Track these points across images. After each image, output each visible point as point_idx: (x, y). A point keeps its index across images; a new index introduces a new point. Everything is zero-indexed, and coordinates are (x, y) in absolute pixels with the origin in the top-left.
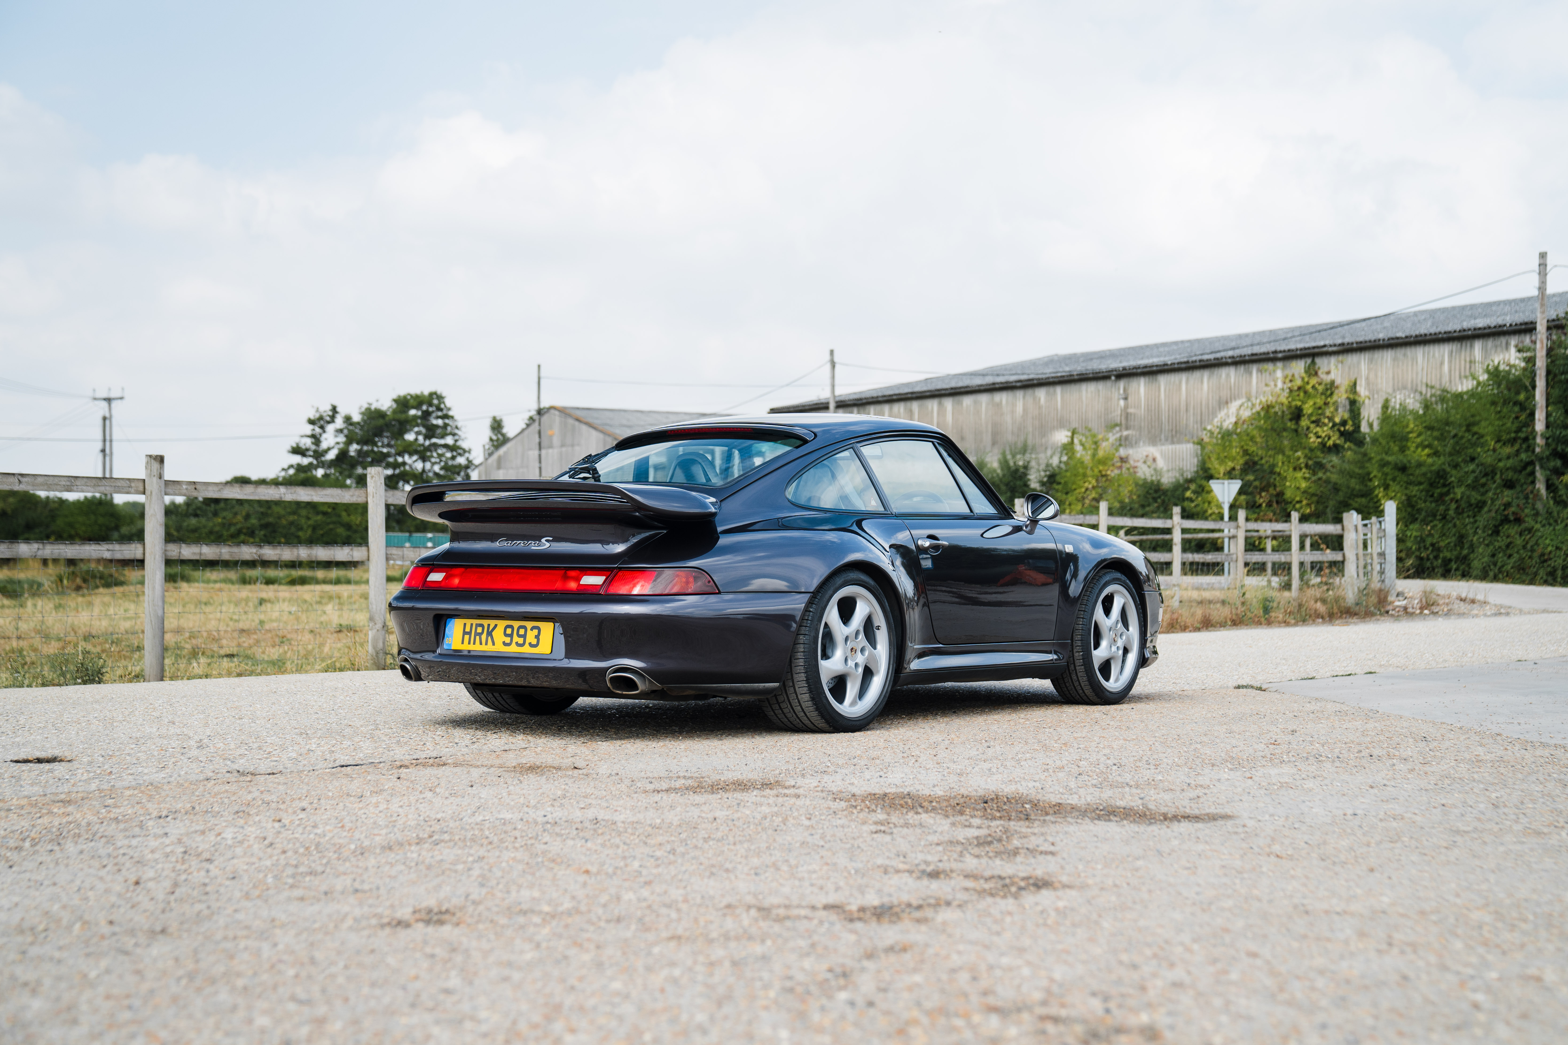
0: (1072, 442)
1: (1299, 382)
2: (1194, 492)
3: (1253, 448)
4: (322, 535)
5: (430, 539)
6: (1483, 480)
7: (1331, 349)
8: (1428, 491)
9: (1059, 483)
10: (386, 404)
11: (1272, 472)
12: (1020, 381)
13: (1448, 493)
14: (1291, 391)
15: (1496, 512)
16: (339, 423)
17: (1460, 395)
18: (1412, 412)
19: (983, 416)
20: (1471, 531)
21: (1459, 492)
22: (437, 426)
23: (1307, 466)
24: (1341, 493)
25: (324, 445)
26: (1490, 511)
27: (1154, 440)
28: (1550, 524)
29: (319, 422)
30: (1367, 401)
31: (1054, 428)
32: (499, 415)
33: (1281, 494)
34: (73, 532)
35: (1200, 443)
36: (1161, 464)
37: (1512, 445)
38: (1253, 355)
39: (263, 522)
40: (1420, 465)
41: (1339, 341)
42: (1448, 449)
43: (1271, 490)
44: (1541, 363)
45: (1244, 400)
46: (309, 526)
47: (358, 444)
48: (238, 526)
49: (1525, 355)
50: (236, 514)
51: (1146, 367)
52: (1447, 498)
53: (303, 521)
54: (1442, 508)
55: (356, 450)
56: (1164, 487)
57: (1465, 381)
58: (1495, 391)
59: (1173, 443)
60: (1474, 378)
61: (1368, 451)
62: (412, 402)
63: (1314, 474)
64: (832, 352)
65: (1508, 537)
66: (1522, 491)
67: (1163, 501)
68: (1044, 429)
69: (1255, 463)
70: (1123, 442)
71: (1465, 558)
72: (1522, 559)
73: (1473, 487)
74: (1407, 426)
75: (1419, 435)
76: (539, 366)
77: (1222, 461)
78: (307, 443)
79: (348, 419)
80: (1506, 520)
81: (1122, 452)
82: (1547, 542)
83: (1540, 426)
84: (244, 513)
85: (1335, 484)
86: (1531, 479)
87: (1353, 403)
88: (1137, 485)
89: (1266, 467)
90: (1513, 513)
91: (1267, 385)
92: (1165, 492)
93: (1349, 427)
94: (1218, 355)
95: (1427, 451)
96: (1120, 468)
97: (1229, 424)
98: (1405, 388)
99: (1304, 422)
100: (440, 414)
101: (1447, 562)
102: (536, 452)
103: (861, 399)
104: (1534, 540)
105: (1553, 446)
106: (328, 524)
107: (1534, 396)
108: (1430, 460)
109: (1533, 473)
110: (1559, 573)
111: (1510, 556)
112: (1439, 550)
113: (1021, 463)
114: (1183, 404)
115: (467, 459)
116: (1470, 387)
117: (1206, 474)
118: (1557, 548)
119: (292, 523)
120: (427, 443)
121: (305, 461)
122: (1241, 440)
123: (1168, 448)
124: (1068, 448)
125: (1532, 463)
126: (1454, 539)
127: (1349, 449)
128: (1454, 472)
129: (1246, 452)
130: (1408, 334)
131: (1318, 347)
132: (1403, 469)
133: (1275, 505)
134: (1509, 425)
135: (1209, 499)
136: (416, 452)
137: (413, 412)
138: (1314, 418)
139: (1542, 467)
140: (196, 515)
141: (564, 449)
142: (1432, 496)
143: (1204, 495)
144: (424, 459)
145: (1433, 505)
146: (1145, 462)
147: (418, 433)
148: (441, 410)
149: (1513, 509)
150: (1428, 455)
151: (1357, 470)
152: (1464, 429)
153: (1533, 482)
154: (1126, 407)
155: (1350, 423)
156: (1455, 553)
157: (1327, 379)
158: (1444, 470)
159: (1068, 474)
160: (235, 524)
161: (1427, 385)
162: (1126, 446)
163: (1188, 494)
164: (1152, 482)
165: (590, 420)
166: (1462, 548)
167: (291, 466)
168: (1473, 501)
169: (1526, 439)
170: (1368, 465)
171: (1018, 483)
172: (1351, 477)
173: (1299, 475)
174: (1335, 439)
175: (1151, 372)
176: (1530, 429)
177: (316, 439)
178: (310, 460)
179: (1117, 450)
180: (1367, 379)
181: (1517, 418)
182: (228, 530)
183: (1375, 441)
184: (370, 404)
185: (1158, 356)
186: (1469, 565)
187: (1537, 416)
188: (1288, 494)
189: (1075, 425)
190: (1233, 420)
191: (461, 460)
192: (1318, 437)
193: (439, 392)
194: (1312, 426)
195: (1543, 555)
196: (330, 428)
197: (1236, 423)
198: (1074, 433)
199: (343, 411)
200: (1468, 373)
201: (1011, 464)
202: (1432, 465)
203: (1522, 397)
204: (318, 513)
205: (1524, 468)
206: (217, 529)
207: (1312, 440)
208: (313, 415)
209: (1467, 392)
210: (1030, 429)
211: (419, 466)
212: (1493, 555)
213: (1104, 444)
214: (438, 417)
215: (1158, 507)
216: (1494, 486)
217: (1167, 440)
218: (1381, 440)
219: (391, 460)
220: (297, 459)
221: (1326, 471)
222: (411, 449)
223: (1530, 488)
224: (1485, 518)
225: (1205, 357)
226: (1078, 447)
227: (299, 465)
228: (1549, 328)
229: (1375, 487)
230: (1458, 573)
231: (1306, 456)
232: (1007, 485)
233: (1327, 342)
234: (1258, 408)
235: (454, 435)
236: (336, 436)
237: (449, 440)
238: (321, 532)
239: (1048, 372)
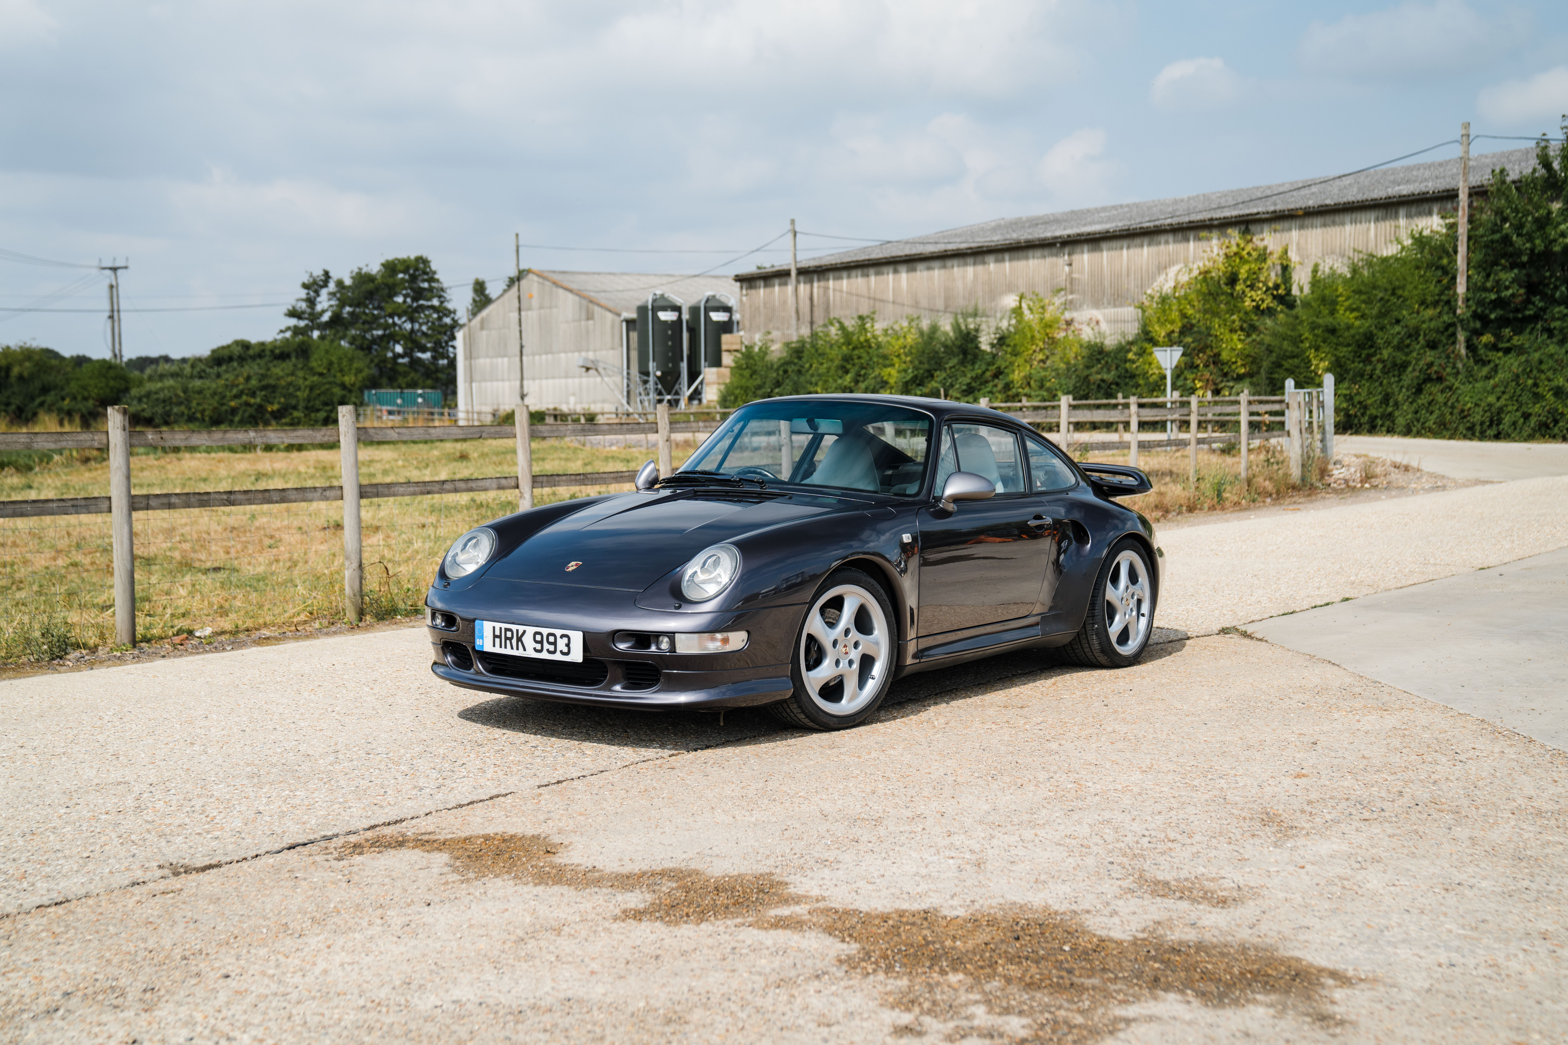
0: (1020, 307)
1: (1234, 249)
2: (1135, 354)
3: (1190, 312)
4: (319, 395)
5: (421, 395)
6: (1408, 341)
7: (1264, 216)
8: (1356, 352)
9: (1009, 346)
10: (374, 268)
11: (1209, 335)
12: (971, 248)
13: (1374, 354)
14: (1227, 255)
15: (1420, 371)
16: (332, 286)
17: (1385, 260)
18: (1340, 276)
19: (936, 282)
20: (1397, 390)
21: (1386, 353)
22: (424, 289)
23: (1242, 329)
24: (1274, 355)
25: (319, 308)
26: (1414, 370)
27: (1097, 304)
28: (1470, 383)
29: (314, 286)
30: (1298, 267)
31: (1002, 293)
32: (481, 277)
33: (1218, 355)
34: (86, 394)
35: (1142, 307)
36: (1104, 326)
37: (1435, 308)
38: (1190, 222)
39: (264, 383)
40: (1349, 327)
41: (1272, 209)
42: (1375, 312)
43: (1209, 352)
44: (1463, 230)
45: (1182, 265)
46: (306, 387)
47: (350, 306)
48: (241, 387)
49: (1447, 221)
50: (237, 376)
51: (1089, 234)
52: (1374, 359)
53: (301, 381)
54: (1369, 368)
55: (349, 313)
56: (1107, 349)
57: (1389, 245)
58: (1419, 256)
59: (1115, 306)
60: (1399, 242)
61: (1300, 314)
62: (400, 267)
63: (1248, 335)
64: (793, 222)
65: (1430, 394)
66: (1444, 351)
67: (1107, 362)
68: (994, 294)
69: (1192, 326)
70: (1068, 305)
71: (1390, 414)
72: (1442, 415)
73: (1398, 348)
74: (1336, 290)
75: (1347, 299)
76: (517, 235)
77: (1162, 324)
78: (303, 306)
79: (340, 284)
80: (1428, 379)
81: (1068, 315)
82: (1467, 399)
83: (1461, 288)
84: (245, 375)
85: (1269, 345)
86: (1452, 340)
87: (1285, 268)
88: (1081, 346)
89: (1203, 329)
90: (1436, 372)
91: (1204, 251)
92: (1108, 354)
93: (1281, 291)
94: (1157, 223)
95: (1355, 314)
96: (1066, 330)
97: (1168, 288)
98: (1333, 253)
99: (1239, 287)
100: (426, 277)
101: (1373, 419)
102: (516, 314)
103: (820, 267)
104: (1454, 397)
105: (1474, 308)
106: (325, 384)
107: (1456, 261)
108: (1357, 323)
109: (1454, 334)
110: (1478, 428)
111: (1432, 413)
112: (1366, 408)
113: (972, 326)
114: (1124, 269)
115: (453, 319)
116: (1395, 252)
117: (1147, 338)
118: (1477, 405)
119: (290, 384)
120: (415, 305)
121: (302, 323)
122: (1180, 303)
123: (1111, 312)
124: (1017, 311)
125: (1453, 325)
126: (1380, 397)
127: (1282, 311)
128: (1381, 334)
129: (1184, 316)
130: (1336, 201)
131: (1251, 215)
132: (1333, 331)
133: (1212, 366)
134: (1432, 287)
135: (1150, 360)
136: (405, 313)
137: (401, 276)
138: (1249, 283)
139: (1463, 329)
140: (201, 377)
141: (542, 311)
142: (1360, 356)
143: (1145, 357)
144: (412, 320)
145: (1361, 365)
146: (1088, 324)
147: (406, 296)
148: (427, 273)
149: (1435, 368)
150: (1356, 318)
151: (1289, 333)
152: (1390, 292)
153: (1454, 343)
154: (1071, 272)
155: (1283, 287)
156: (1381, 410)
157: (1261, 245)
158: (1371, 332)
159: (1017, 337)
160: (237, 386)
161: (1354, 250)
162: (1071, 309)
163: (1130, 356)
164: (1096, 344)
165: (566, 284)
166: (1387, 405)
167: (288, 329)
168: (1399, 362)
169: (1448, 302)
170: (1300, 327)
171: (970, 346)
172: (1284, 339)
173: (1235, 337)
174: (1268, 302)
175: (1094, 241)
176: (1451, 292)
177: (311, 302)
178: (306, 322)
179: (1063, 313)
180: (1298, 244)
181: (1439, 281)
182: (231, 391)
183: (1306, 304)
184: (360, 269)
185: (1100, 223)
186: (1393, 422)
187: (1458, 280)
188: (1225, 356)
189: (1022, 289)
190: (1171, 284)
191: (447, 320)
192: (1253, 301)
193: (424, 256)
194: (1248, 290)
195: (1462, 411)
196: (324, 292)
197: (1175, 287)
198: (1022, 297)
199: (335, 275)
200: (1393, 238)
201: (963, 327)
202: (1360, 327)
203: (1445, 261)
204: (314, 374)
205: (1447, 328)
206: (220, 390)
207: (1247, 304)
208: (306, 279)
209: (1392, 257)
210: (981, 294)
211: (408, 326)
212: (1416, 412)
213: (1051, 308)
214: (424, 281)
215: (1102, 368)
216: (1418, 347)
217: (1109, 304)
218: (1313, 304)
219: (382, 321)
220: (293, 322)
221: (1260, 333)
222: (399, 311)
223: (1451, 348)
224: (1410, 376)
225: (1145, 225)
226: (1026, 312)
227: (296, 327)
228: (1470, 195)
229: (1306, 349)
230: (1384, 429)
231: (1241, 319)
232: (960, 347)
233: (1260, 209)
234: (1195, 273)
235: (440, 297)
236: (329, 300)
237: (435, 302)
238: (318, 392)
239: (997, 239)
